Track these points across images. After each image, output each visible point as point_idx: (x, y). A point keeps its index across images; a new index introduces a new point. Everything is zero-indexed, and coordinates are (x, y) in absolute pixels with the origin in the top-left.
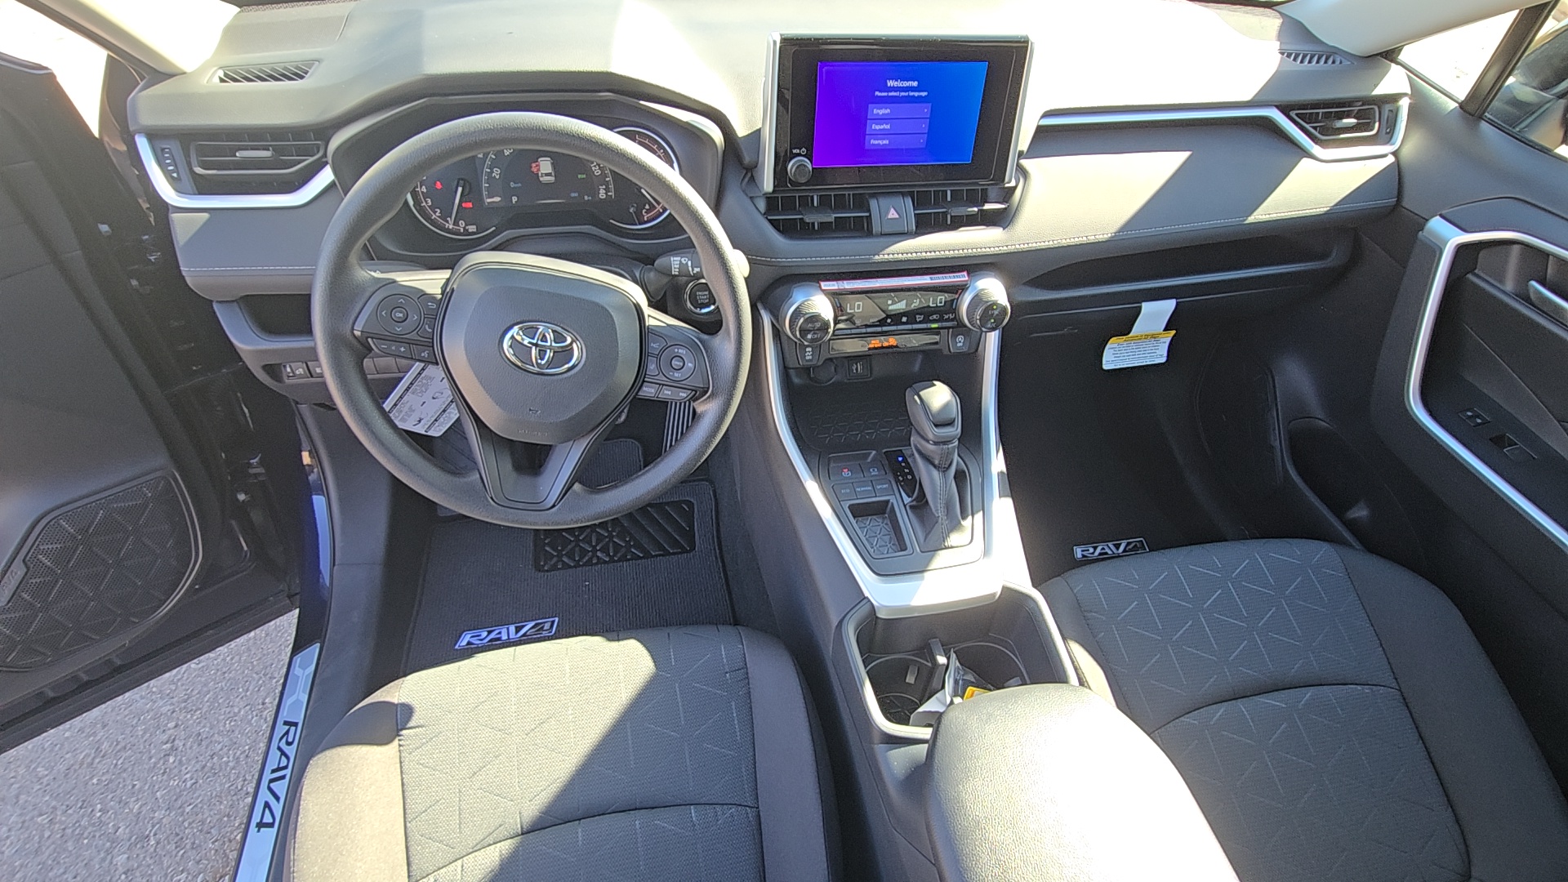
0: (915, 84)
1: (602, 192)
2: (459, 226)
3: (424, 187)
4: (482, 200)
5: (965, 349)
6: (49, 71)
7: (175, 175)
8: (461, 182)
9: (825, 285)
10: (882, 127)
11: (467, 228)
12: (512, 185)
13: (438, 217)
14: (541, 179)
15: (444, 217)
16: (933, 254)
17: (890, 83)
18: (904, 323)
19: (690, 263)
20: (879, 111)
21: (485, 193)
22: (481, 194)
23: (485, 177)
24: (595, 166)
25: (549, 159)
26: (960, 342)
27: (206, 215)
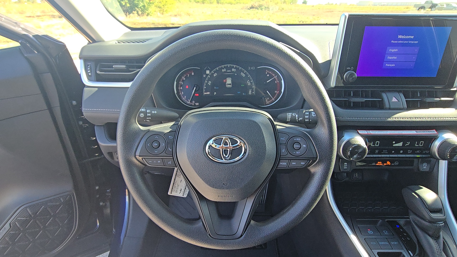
0: (412, 37)
1: (250, 92)
2: (192, 103)
3: (181, 87)
4: (202, 93)
5: (428, 170)
6: (64, 44)
7: (90, 74)
8: (196, 86)
9: (360, 132)
10: (393, 58)
11: (195, 104)
12: (215, 88)
13: (185, 99)
14: (227, 86)
15: (187, 99)
16: (419, 119)
17: (400, 37)
18: (401, 154)
19: (297, 116)
20: (392, 50)
21: (204, 90)
22: (203, 91)
23: (205, 84)
24: (248, 82)
25: (231, 78)
26: (425, 166)
27: (97, 89)
